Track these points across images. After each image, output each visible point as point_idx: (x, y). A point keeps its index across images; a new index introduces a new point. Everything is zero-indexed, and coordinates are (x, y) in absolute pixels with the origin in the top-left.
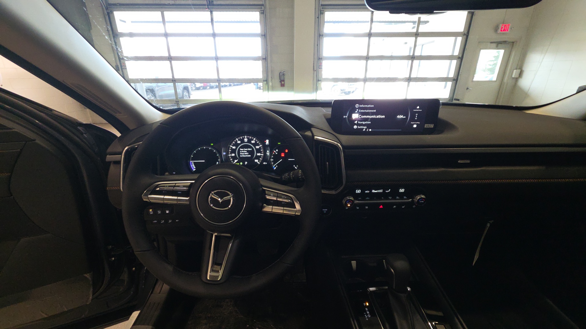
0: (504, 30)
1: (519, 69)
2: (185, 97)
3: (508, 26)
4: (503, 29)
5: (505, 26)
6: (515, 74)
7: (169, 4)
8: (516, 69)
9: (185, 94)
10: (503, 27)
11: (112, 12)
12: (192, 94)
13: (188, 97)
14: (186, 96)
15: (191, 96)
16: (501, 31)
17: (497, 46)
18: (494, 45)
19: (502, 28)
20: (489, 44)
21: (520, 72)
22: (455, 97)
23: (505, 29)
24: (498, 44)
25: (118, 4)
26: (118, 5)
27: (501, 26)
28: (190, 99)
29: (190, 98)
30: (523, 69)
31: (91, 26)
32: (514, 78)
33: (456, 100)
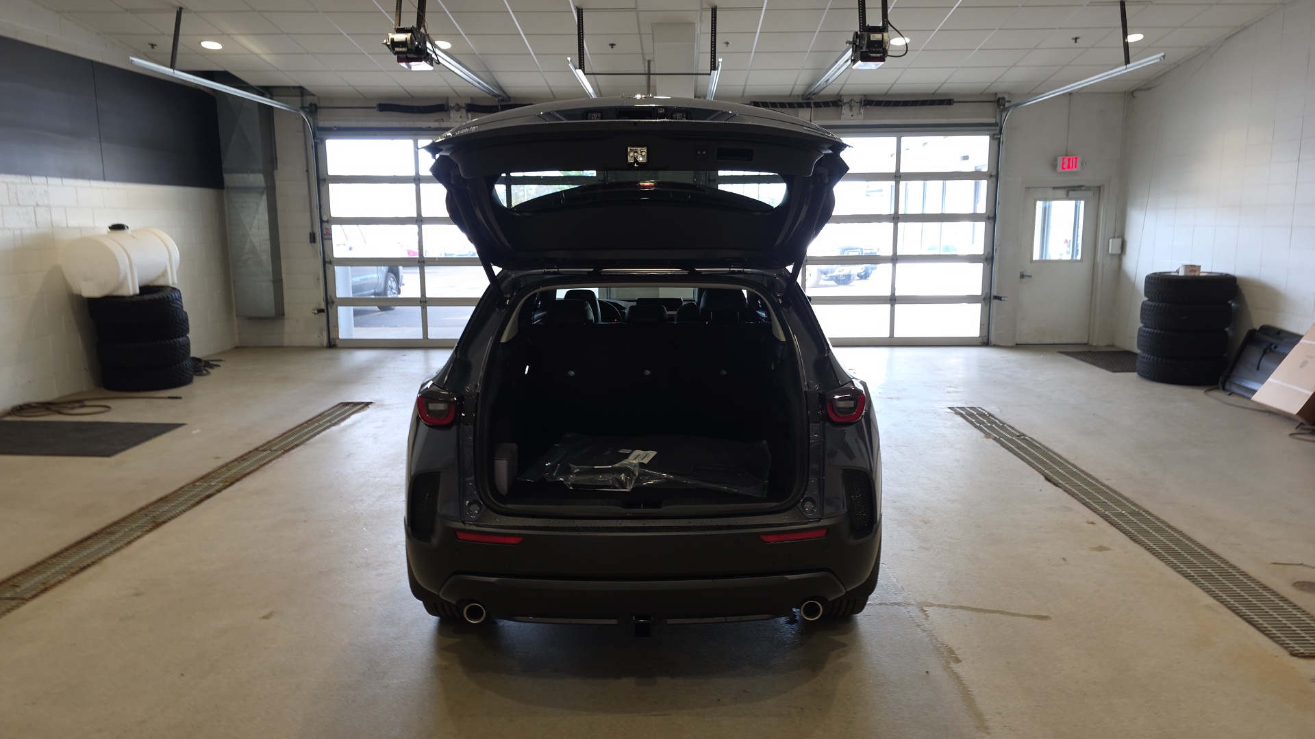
0: (1069, 167)
1: (1118, 238)
2: (389, 292)
3: (1074, 160)
4: (1066, 166)
5: (1069, 160)
6: (1113, 247)
7: (430, 127)
8: (1114, 237)
9: (389, 283)
10: (1066, 161)
11: (323, 142)
12: (403, 285)
13: (394, 291)
14: (392, 288)
15: (402, 288)
16: (1063, 168)
17: (1068, 195)
18: (1062, 193)
19: (1063, 163)
20: (1050, 191)
21: (1120, 244)
22: (994, 293)
23: (1071, 165)
24: (1069, 191)
25: (335, 127)
26: (335, 129)
27: (1060, 160)
28: (399, 296)
29: (399, 292)
30: (1126, 238)
31: (276, 163)
32: (1112, 255)
33: (996, 297)
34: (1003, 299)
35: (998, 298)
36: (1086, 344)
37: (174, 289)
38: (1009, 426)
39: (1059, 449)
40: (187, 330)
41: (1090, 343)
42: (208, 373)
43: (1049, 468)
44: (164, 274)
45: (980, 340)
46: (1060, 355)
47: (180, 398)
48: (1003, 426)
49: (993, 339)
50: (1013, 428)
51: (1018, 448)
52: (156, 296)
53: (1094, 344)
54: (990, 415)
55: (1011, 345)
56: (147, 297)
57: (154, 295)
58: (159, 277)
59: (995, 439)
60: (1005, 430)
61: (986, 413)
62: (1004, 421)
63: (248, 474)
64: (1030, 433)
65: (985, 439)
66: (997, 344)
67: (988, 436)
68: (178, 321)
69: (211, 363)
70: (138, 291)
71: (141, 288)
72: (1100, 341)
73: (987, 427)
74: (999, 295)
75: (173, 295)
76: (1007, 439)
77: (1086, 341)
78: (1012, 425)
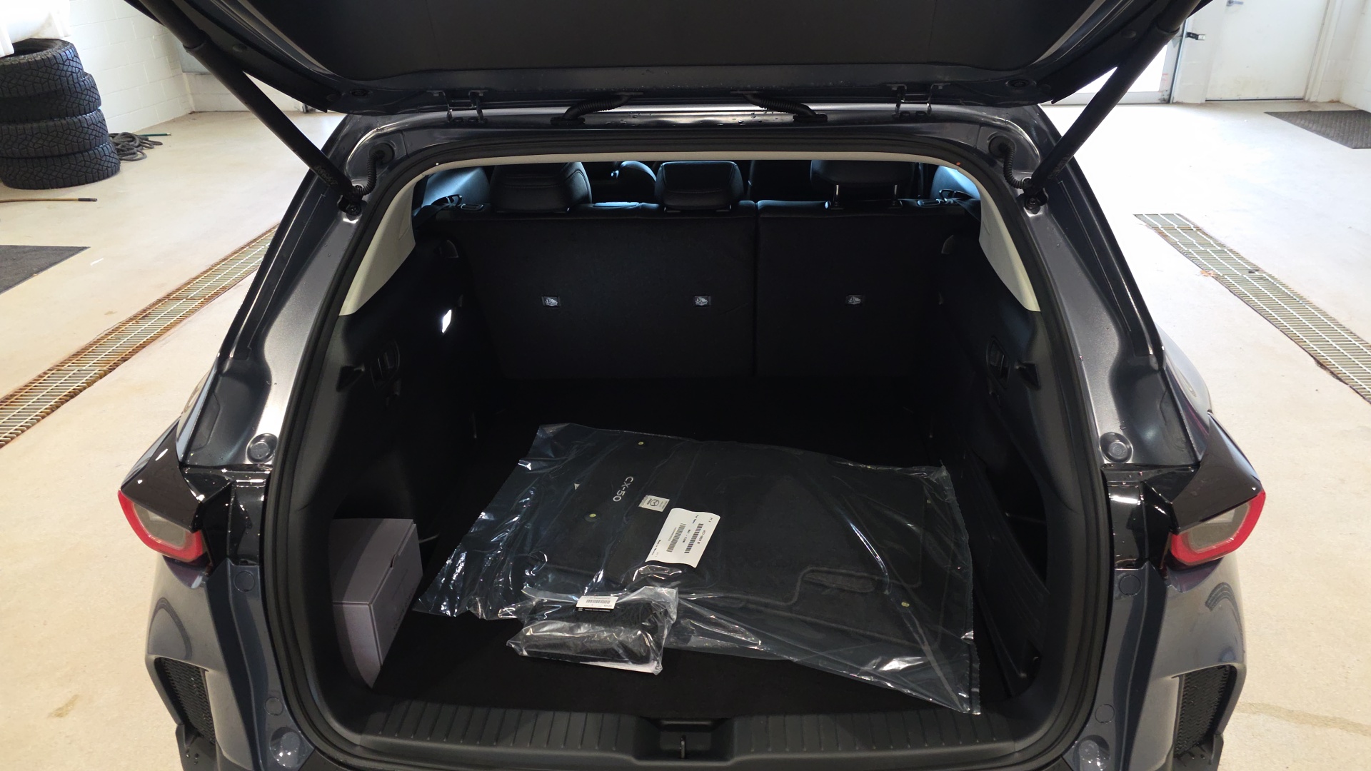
33: (1189, 35)
34: (1200, 37)
35: (1195, 36)
36: (1300, 100)
37: (65, 43)
38: (1231, 250)
39: (1318, 298)
40: (97, 101)
41: (1306, 99)
42: (144, 156)
43: (1318, 340)
44: (49, 22)
45: (1160, 96)
46: (1267, 115)
47: (94, 200)
48: (1222, 250)
49: (1176, 96)
50: (1237, 254)
51: (1256, 296)
52: (38, 56)
53: (1312, 99)
54: (1199, 229)
55: (1199, 102)
56: (24, 58)
57: (35, 55)
58: (43, 27)
59: (1217, 278)
60: (1228, 259)
61: (1192, 226)
62: (1222, 240)
63: (143, 346)
64: (1269, 266)
65: (1202, 277)
66: (1180, 101)
67: (1205, 271)
68: (78, 90)
69: (150, 138)
70: (12, 51)
71: (15, 45)
72: (1320, 96)
73: (1199, 253)
74: (1194, 32)
75: (63, 54)
76: (1236, 278)
77: (1300, 95)
78: (1236, 249)
